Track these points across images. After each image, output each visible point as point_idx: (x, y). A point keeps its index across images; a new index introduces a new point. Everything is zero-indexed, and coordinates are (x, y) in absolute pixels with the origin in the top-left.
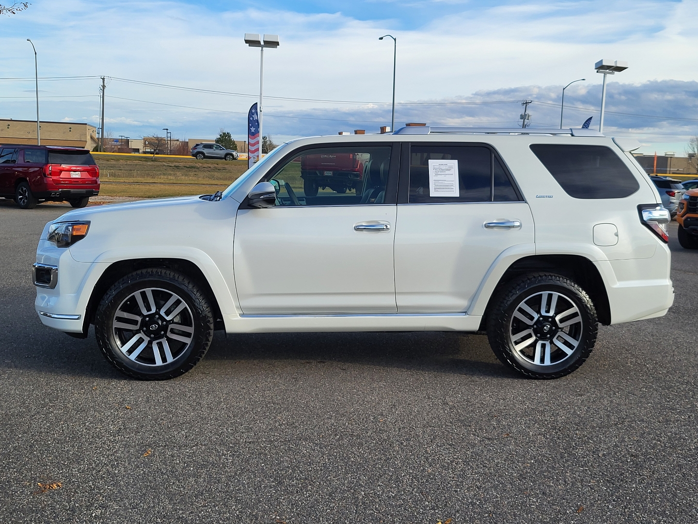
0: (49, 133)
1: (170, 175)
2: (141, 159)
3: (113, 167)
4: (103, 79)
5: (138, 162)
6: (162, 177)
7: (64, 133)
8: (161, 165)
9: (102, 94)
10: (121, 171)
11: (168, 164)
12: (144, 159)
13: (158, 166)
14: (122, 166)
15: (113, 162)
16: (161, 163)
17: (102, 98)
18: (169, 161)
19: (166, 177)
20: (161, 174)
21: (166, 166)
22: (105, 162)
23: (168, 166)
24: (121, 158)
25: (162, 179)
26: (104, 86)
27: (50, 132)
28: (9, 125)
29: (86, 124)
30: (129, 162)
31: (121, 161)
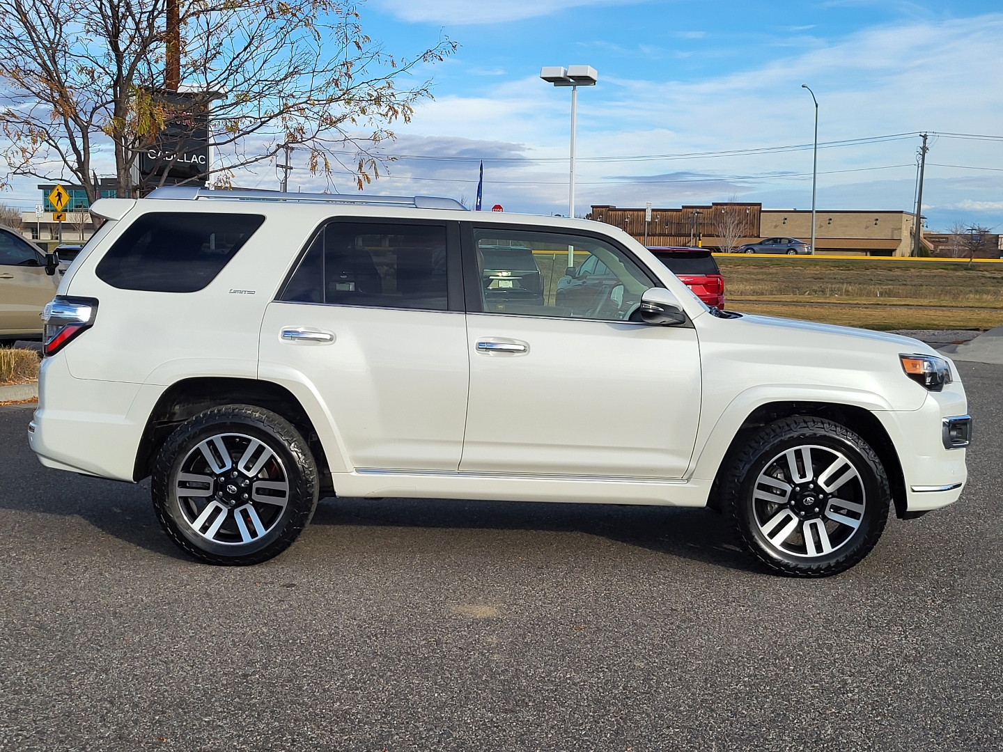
0: (844, 228)
1: (988, 292)
2: (947, 267)
3: (893, 280)
4: (925, 137)
5: (940, 272)
6: (972, 296)
7: (867, 227)
8: (978, 276)
9: (920, 162)
10: (903, 287)
11: (992, 275)
12: (953, 267)
13: (971, 278)
14: (909, 279)
15: (898, 272)
16: (980, 274)
17: (920, 168)
18: (995, 270)
19: (978, 297)
20: (971, 291)
21: (985, 277)
22: (884, 272)
23: (989, 277)
24: (913, 265)
25: (972, 299)
26: (924, 149)
27: (846, 226)
28: (786, 219)
29: (902, 212)
30: (924, 272)
31: (912, 270)
